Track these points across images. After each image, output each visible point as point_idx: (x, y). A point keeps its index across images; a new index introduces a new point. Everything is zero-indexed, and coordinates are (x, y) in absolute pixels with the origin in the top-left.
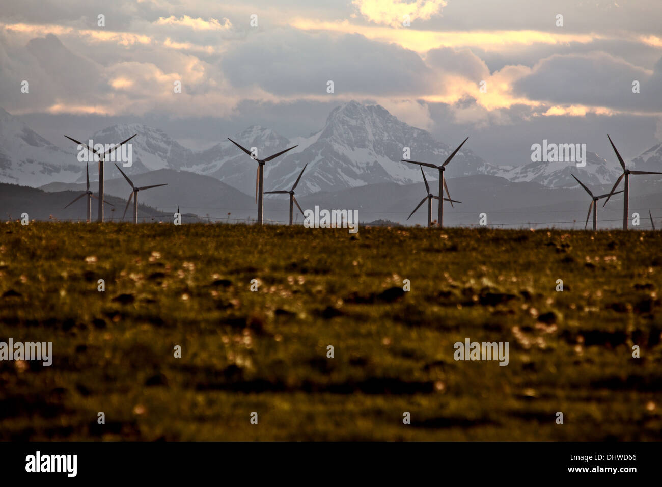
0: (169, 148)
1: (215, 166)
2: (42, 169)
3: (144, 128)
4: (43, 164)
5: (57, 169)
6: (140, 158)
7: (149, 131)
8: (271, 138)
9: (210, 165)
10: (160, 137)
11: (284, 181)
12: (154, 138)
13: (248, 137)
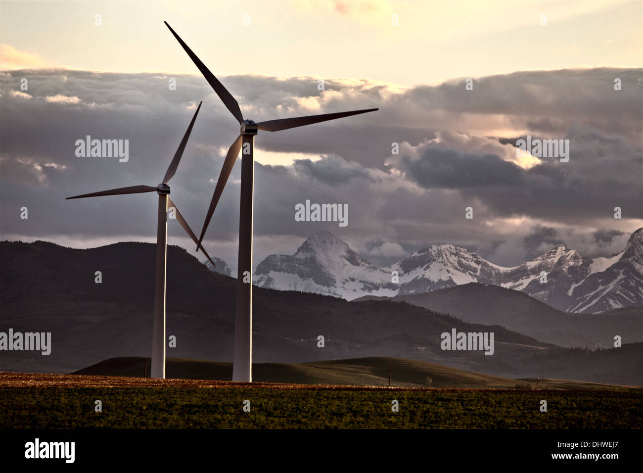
0: (479, 267)
1: (521, 284)
2: (363, 287)
3: (456, 249)
4: (364, 282)
5: (377, 287)
6: (452, 276)
7: (461, 252)
8: (575, 258)
9: (517, 283)
10: (471, 257)
11: (588, 298)
12: (465, 258)
13: (553, 257)
